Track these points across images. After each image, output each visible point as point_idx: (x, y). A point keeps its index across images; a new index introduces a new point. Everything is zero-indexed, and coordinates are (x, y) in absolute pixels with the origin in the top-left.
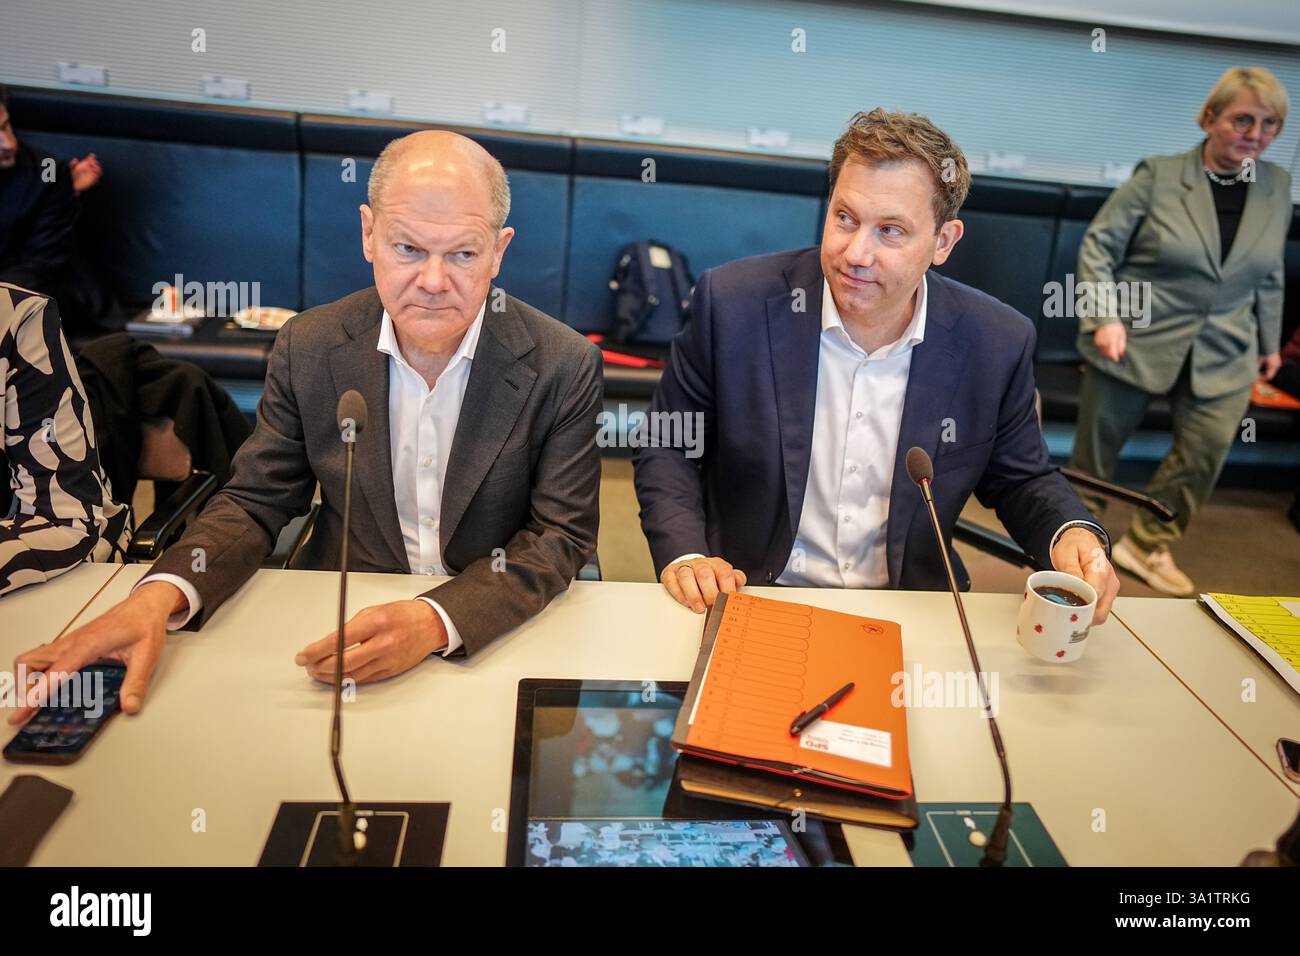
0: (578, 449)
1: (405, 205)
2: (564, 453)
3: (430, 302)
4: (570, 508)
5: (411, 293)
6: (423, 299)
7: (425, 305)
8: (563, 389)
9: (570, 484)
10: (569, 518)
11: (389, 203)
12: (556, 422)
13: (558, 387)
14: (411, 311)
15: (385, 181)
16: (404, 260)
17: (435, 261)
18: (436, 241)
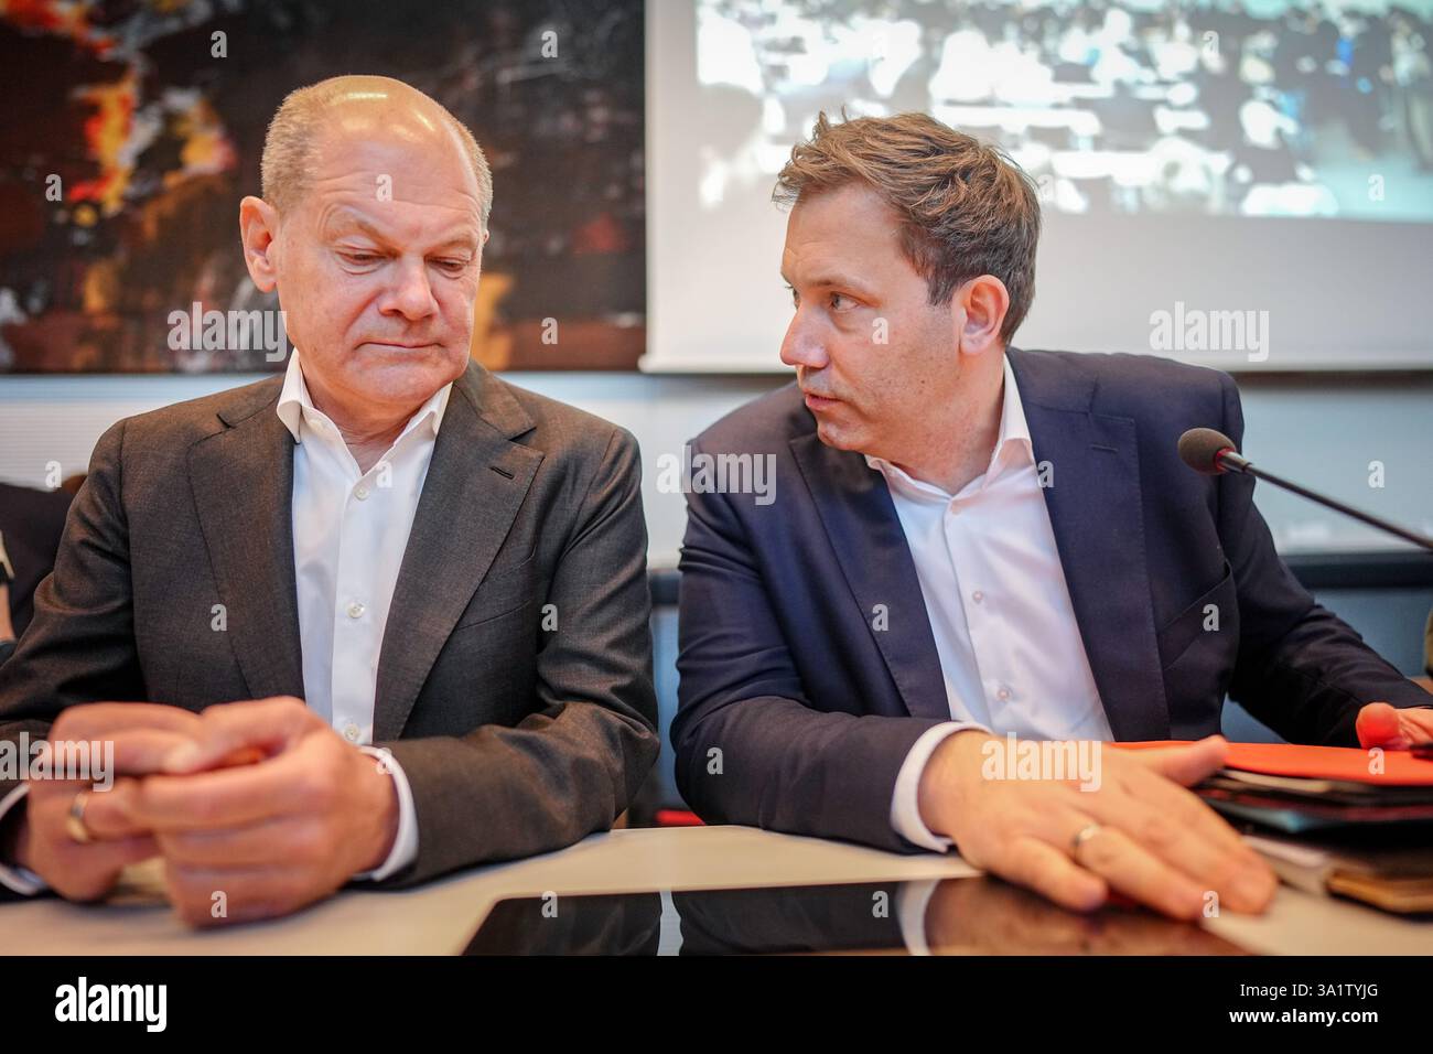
0: (616, 571)
1: (359, 175)
2: (594, 576)
3: (405, 334)
4: (612, 668)
5: (371, 323)
6: (394, 328)
7: (397, 340)
8: (587, 474)
9: (604, 629)
10: (610, 685)
11: (325, 174)
12: (577, 528)
13: (577, 472)
14: (367, 351)
15: (309, 141)
16: (355, 270)
17: (414, 267)
18: (415, 232)
